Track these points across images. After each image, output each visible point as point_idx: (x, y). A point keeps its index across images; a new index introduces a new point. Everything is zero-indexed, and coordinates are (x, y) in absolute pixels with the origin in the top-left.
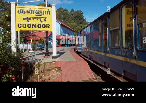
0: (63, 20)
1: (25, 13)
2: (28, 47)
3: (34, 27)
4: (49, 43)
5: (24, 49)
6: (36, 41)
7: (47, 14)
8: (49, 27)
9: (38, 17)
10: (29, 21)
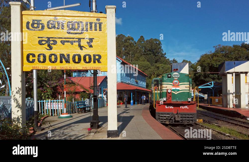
0: (124, 57)
1: (43, 28)
2: (59, 106)
3: (63, 60)
4: (101, 97)
5: (52, 110)
6: (76, 93)
7: (96, 30)
8: (99, 62)
9: (74, 38)
10: (53, 46)
